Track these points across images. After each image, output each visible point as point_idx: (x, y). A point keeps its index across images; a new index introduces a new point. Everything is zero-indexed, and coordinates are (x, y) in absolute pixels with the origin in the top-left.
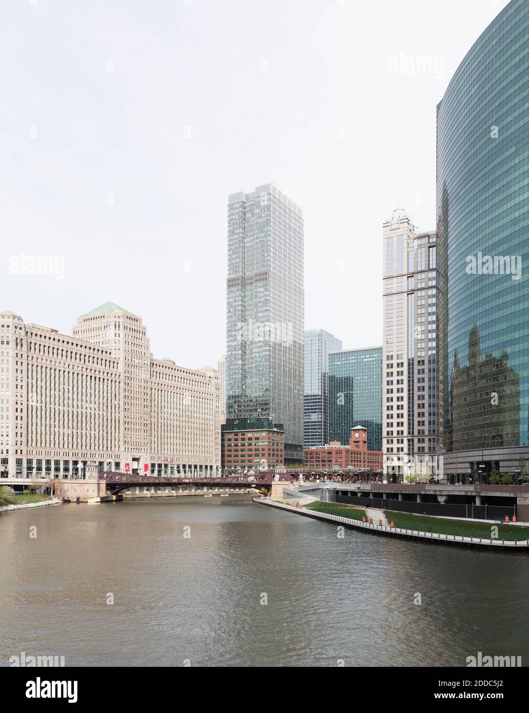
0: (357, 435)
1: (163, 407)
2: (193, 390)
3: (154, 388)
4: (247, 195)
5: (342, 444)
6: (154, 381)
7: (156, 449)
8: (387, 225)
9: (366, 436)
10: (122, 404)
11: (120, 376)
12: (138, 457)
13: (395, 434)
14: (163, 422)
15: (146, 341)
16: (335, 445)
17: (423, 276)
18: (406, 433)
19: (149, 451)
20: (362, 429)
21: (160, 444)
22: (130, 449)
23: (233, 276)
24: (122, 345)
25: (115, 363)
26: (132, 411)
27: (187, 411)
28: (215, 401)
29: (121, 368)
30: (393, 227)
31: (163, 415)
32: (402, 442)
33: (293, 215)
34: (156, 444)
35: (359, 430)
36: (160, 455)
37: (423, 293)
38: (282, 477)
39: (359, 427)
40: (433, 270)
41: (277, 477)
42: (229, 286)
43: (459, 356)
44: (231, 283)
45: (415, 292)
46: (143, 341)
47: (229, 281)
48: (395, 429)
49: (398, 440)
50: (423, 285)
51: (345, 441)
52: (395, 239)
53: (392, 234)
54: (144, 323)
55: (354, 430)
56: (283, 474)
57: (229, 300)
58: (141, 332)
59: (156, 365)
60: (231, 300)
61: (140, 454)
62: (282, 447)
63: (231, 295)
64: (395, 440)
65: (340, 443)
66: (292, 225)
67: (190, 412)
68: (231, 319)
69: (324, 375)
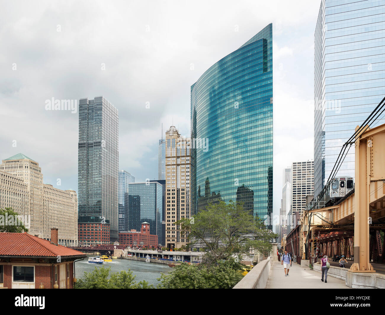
0: (145, 227)
1: (49, 209)
2: (64, 201)
3: (45, 199)
4: (89, 101)
5: (137, 231)
6: (45, 196)
7: (46, 231)
8: (168, 133)
9: (149, 227)
10: (29, 207)
11: (28, 193)
12: (37, 235)
13: (171, 229)
14: (49, 217)
15: (41, 175)
16: (134, 231)
17: (184, 158)
18: (176, 229)
19: (43, 232)
20: (147, 224)
21: (48, 228)
22: (33, 231)
23: (82, 142)
24: (29, 177)
25: (26, 186)
26: (34, 211)
27: (61, 212)
28: (75, 207)
29: (29, 189)
30: (170, 134)
31: (49, 213)
32: (174, 233)
33: (113, 113)
34: (46, 228)
35: (146, 224)
36: (48, 234)
37: (184, 166)
38: (118, 247)
39: (146, 223)
40: (188, 156)
41: (115, 247)
42: (79, 147)
43: (201, 189)
44: (81, 146)
45: (180, 165)
46: (40, 175)
47: (79, 144)
48: (171, 227)
49: (172, 232)
50: (184, 163)
51: (138, 230)
52: (171, 140)
53: (170, 138)
54: (39, 166)
55: (143, 224)
56: (118, 246)
57: (80, 154)
58: (38, 171)
59: (46, 187)
60: (81, 154)
61: (38, 233)
62: (109, 232)
63: (81, 152)
64: (171, 232)
65: (136, 230)
66: (113, 118)
67: (63, 212)
68: (80, 164)
69: (126, 194)
